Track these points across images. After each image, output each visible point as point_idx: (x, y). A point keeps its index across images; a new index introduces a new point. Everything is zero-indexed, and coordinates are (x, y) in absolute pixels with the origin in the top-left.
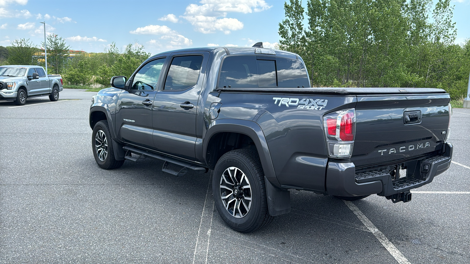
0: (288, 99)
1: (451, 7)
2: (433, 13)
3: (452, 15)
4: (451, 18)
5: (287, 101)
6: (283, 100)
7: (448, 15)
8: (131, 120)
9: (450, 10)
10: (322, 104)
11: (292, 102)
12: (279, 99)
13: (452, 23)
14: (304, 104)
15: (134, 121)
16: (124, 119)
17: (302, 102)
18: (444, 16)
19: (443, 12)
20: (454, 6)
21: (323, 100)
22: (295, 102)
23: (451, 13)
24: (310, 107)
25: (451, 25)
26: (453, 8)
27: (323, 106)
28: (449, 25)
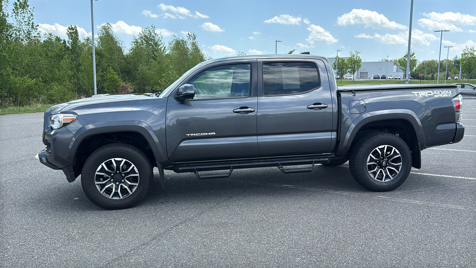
0: (424, 92)
1: (30, 9)
2: (13, 12)
3: (33, 17)
4: (32, 20)
5: (425, 93)
6: (420, 93)
7: (28, 17)
8: (206, 134)
9: (30, 11)
10: (449, 93)
11: (428, 93)
12: (418, 92)
13: (35, 25)
14: (438, 94)
15: (214, 133)
16: (189, 135)
17: (435, 92)
18: (24, 17)
19: (24, 12)
20: (34, 8)
21: (448, 91)
22: (431, 93)
23: (32, 15)
24: (443, 96)
25: (35, 27)
26: (33, 10)
27: (449, 94)
28: (33, 27)
